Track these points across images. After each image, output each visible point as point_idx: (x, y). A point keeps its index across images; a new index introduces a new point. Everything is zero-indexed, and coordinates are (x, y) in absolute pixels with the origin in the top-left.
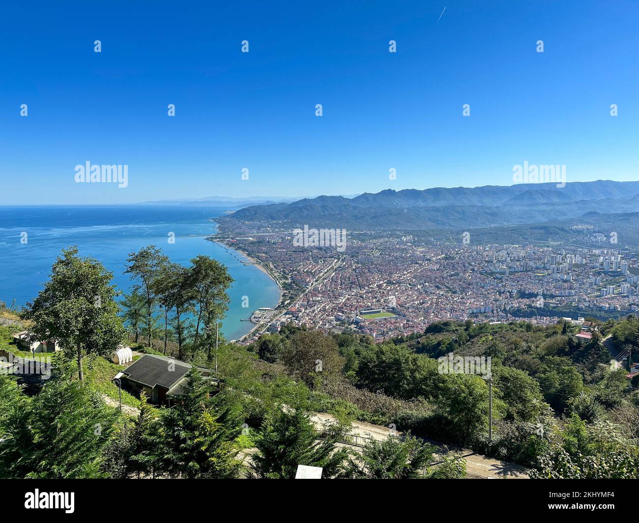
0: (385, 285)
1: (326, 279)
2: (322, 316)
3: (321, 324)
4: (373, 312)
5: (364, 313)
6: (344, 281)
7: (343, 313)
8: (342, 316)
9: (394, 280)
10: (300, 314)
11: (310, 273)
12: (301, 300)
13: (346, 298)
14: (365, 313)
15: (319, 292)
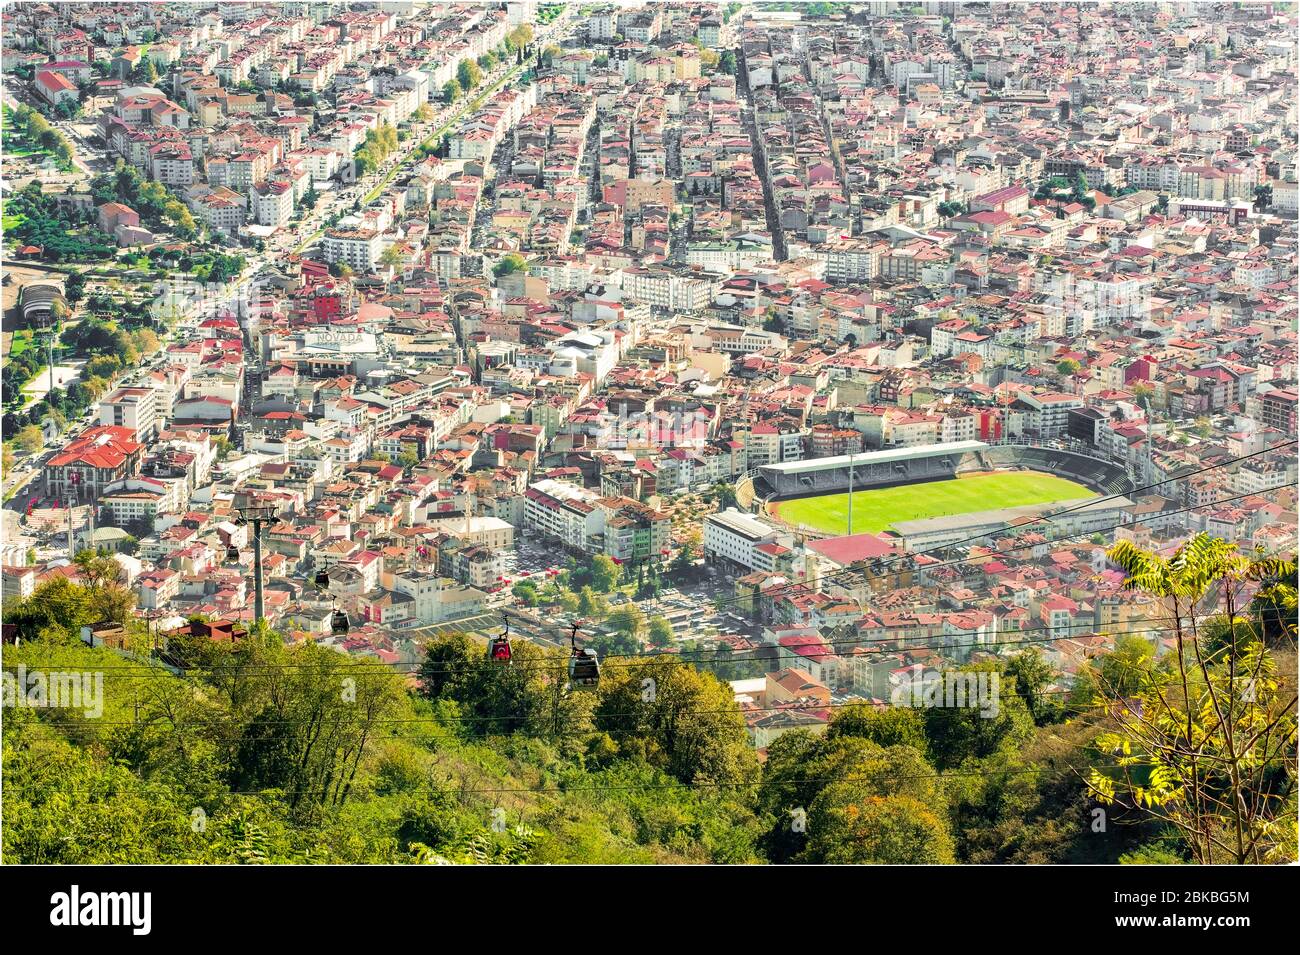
0: (1018, 205)
1: (442, 152)
2: (380, 510)
3: (369, 585)
4: (881, 466)
5: (798, 476)
6: (618, 172)
7: (592, 480)
8: (580, 509)
9: (1114, 162)
10: (173, 496)
11: (286, 100)
12: (192, 361)
13: (627, 343)
14: (810, 487)
15: (369, 287)
